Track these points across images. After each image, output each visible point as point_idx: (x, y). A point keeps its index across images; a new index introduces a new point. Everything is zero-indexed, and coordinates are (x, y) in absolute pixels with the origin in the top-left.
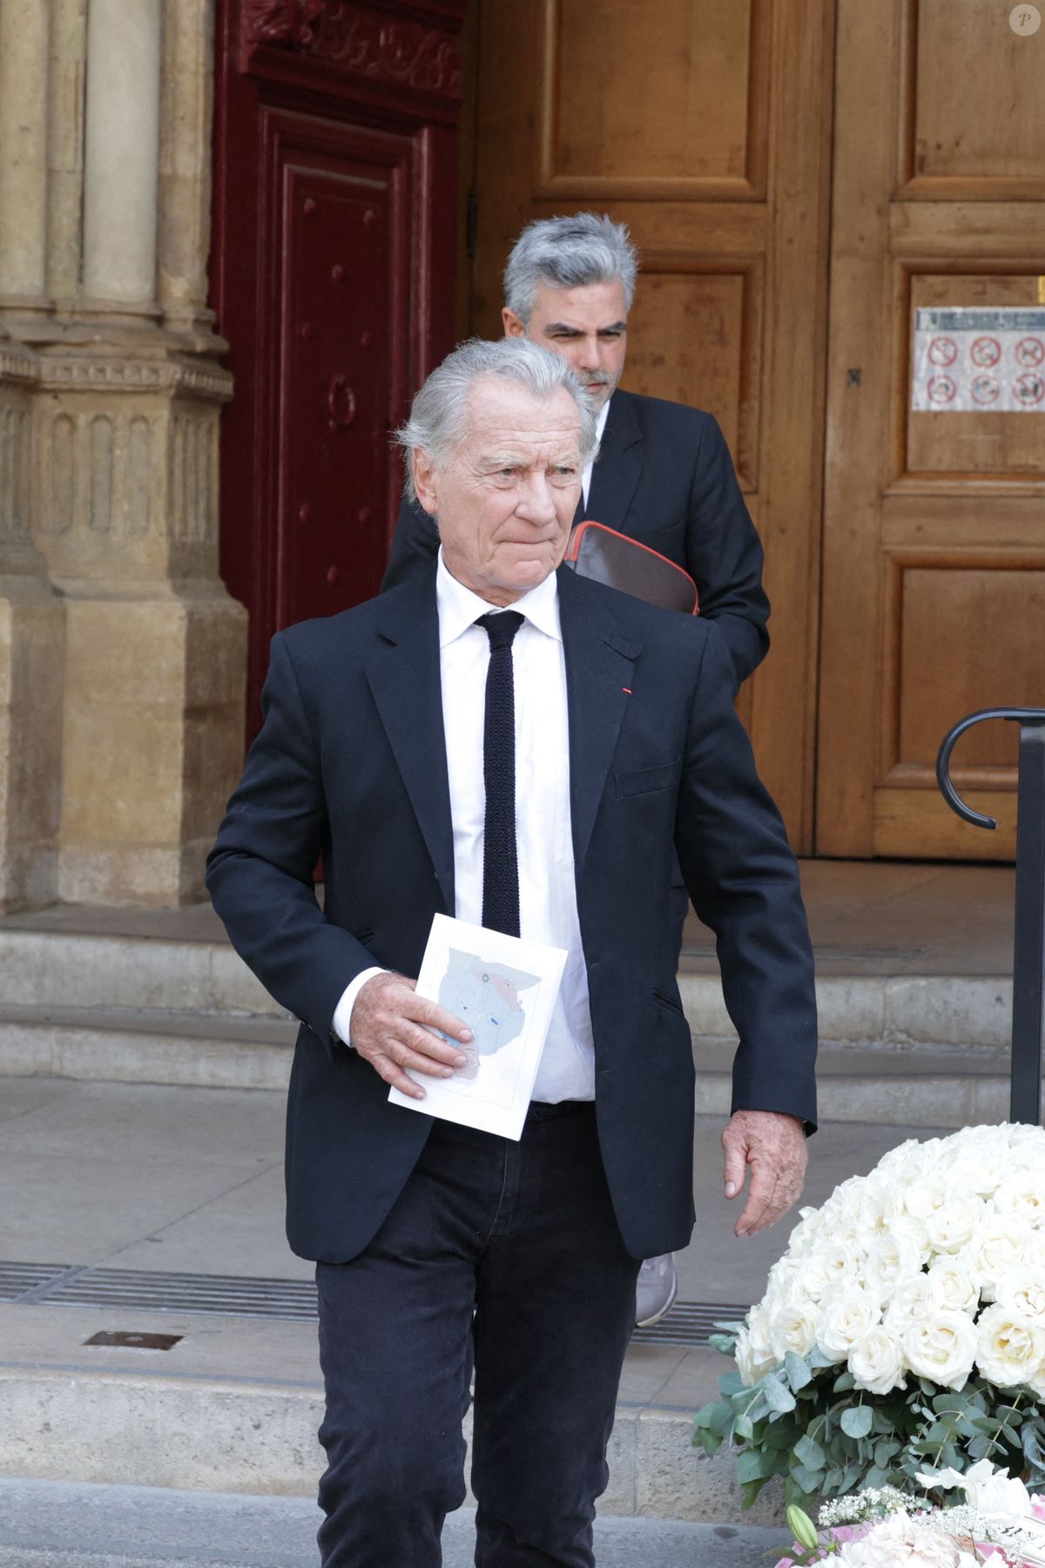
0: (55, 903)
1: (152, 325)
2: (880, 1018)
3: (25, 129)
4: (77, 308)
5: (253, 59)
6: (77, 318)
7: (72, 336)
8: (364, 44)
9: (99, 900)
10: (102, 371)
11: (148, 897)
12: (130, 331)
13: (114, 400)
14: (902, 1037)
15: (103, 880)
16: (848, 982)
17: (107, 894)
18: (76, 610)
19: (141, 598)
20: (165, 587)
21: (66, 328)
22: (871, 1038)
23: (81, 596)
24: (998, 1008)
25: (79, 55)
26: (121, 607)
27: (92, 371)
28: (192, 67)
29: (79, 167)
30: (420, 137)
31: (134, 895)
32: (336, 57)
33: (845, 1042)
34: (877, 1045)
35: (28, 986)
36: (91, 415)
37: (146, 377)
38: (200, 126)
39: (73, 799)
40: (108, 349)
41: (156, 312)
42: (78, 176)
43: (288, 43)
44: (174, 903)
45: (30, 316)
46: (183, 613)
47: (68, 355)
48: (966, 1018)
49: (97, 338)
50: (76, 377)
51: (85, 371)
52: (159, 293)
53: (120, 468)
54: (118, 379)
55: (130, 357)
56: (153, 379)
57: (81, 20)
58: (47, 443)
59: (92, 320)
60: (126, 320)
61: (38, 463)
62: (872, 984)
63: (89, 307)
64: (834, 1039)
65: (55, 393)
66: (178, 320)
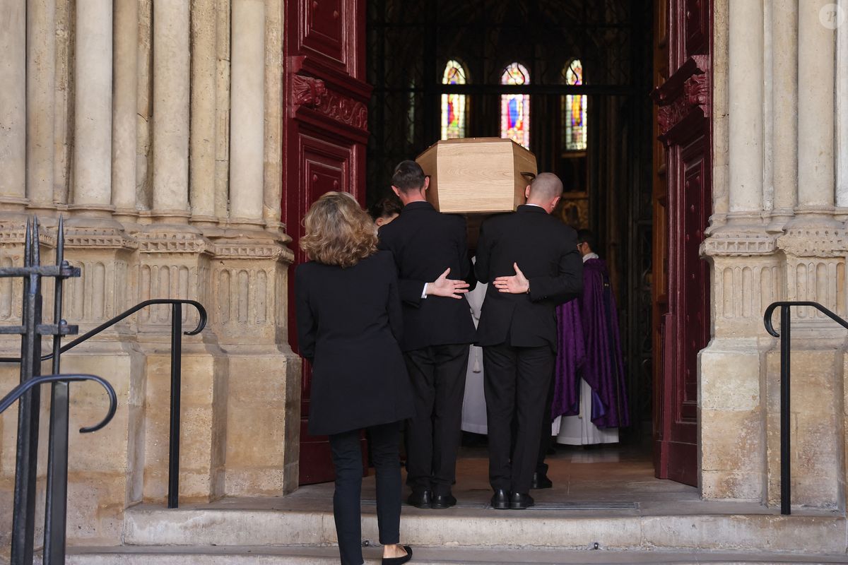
0: (224, 497)
1: (262, 229)
2: (639, 536)
3: (206, 140)
4: (228, 222)
5: (297, 112)
6: (228, 226)
7: (229, 234)
8: (335, 107)
9: (245, 494)
10: (245, 250)
11: (268, 492)
12: (256, 232)
13: (249, 263)
14: (650, 544)
15: (247, 484)
16: (624, 520)
17: (249, 491)
18: (233, 360)
19: (264, 353)
20: (275, 348)
21: (225, 231)
22: (635, 545)
23: (235, 353)
24: (694, 530)
25: (226, 108)
26: (255, 357)
27: (240, 250)
28: (275, 114)
29: (227, 159)
30: (352, 149)
31: (261, 491)
32: (326, 112)
33: (624, 548)
34: (638, 548)
35: (233, 537)
36: (239, 270)
37: (266, 253)
38: (279, 141)
39: (231, 448)
40: (246, 240)
41: (264, 223)
42: (227, 163)
43: (310, 105)
44: (281, 494)
45: (209, 225)
46: (285, 359)
47: (227, 243)
48: (679, 535)
49: (241, 235)
50: (233, 253)
51: (237, 250)
52: (264, 215)
53: (252, 294)
54: (252, 254)
55: (258, 243)
56: (268, 254)
57: (227, 92)
58: (217, 282)
59: (235, 227)
60: (252, 227)
61: (213, 292)
62: (635, 520)
63: (235, 221)
64: (618, 547)
65: (221, 260)
66: (272, 227)
